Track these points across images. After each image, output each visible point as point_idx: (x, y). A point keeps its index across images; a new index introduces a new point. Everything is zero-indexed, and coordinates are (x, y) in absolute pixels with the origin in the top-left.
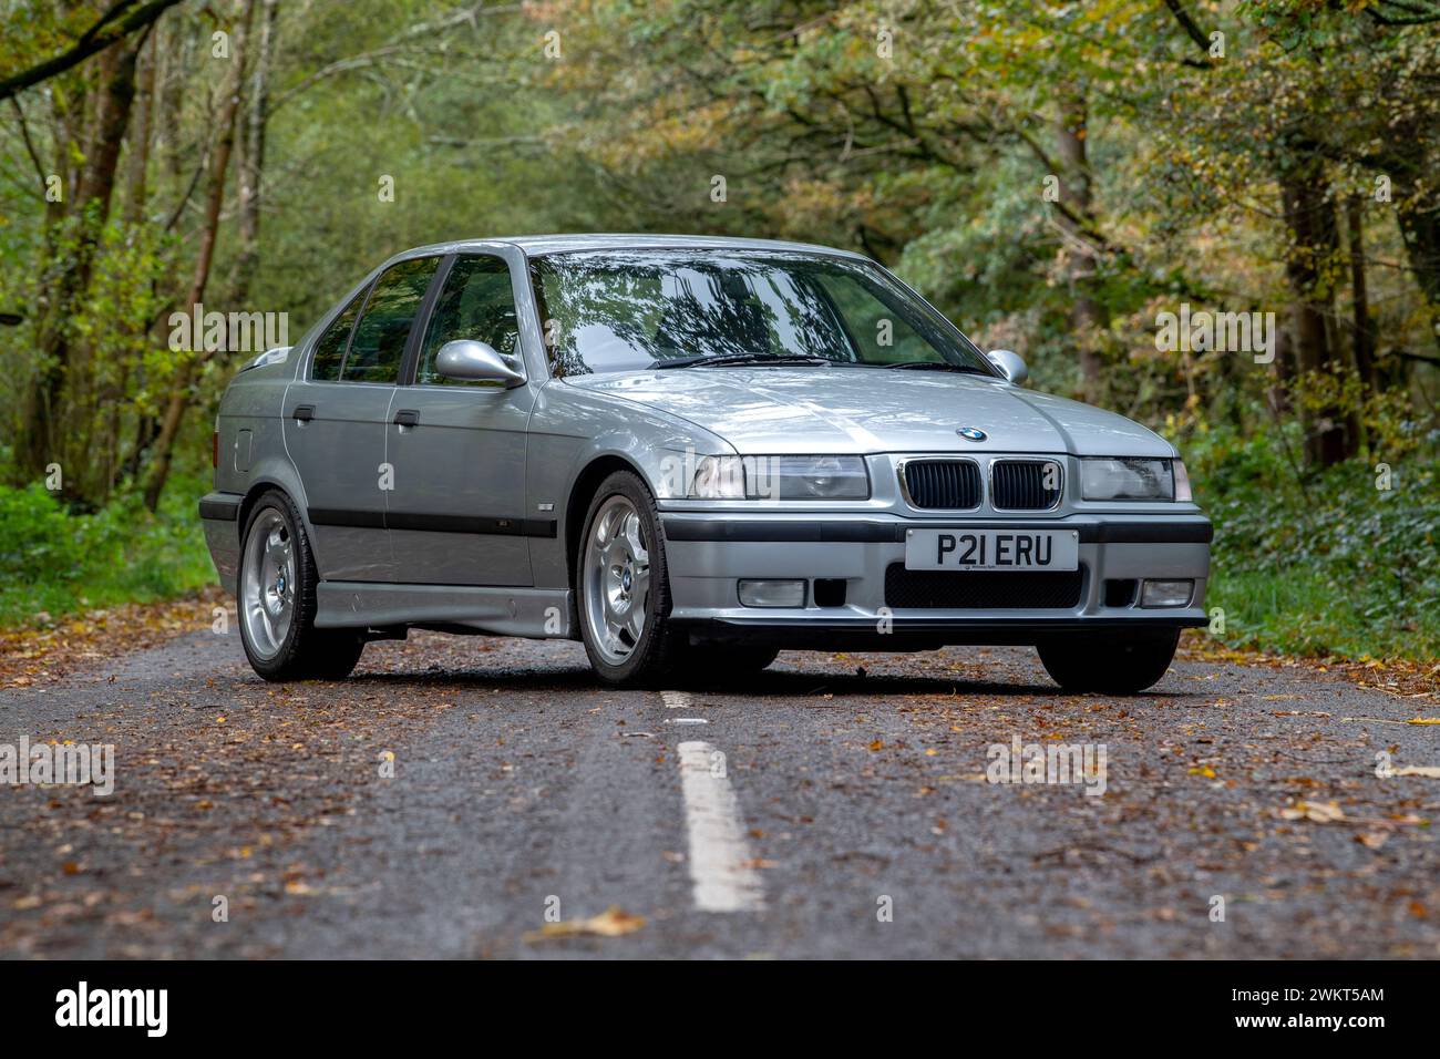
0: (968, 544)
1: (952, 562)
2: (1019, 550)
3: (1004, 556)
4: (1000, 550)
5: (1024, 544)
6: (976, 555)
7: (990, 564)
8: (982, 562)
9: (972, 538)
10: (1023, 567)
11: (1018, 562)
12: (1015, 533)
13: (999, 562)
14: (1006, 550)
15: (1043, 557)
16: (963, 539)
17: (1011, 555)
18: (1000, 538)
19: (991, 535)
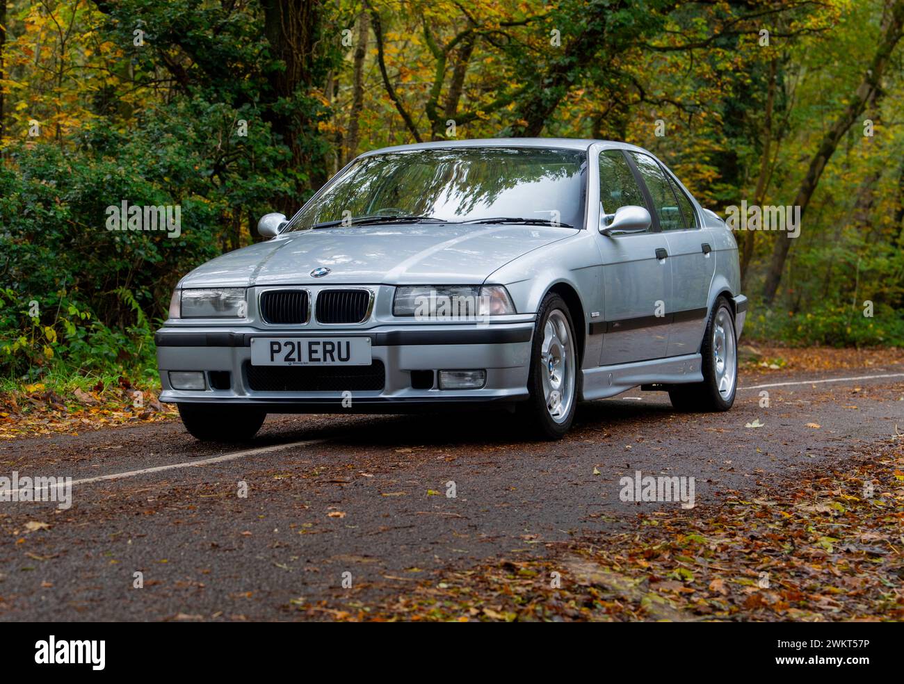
0: (289, 348)
1: (279, 360)
2: (325, 352)
3: (314, 356)
4: (311, 352)
5: (329, 347)
6: (295, 355)
7: (305, 361)
8: (300, 360)
9: (292, 344)
10: (329, 363)
11: (325, 360)
12: (322, 340)
13: (311, 359)
14: (316, 352)
15: (344, 355)
16: (286, 344)
17: (320, 355)
18: (310, 344)
19: (305, 342)
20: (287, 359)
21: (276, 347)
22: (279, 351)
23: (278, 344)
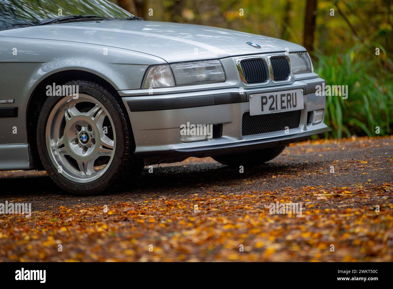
8: (277, 109)
20: (271, 109)
21: (264, 101)
22: (266, 103)
23: (265, 97)
